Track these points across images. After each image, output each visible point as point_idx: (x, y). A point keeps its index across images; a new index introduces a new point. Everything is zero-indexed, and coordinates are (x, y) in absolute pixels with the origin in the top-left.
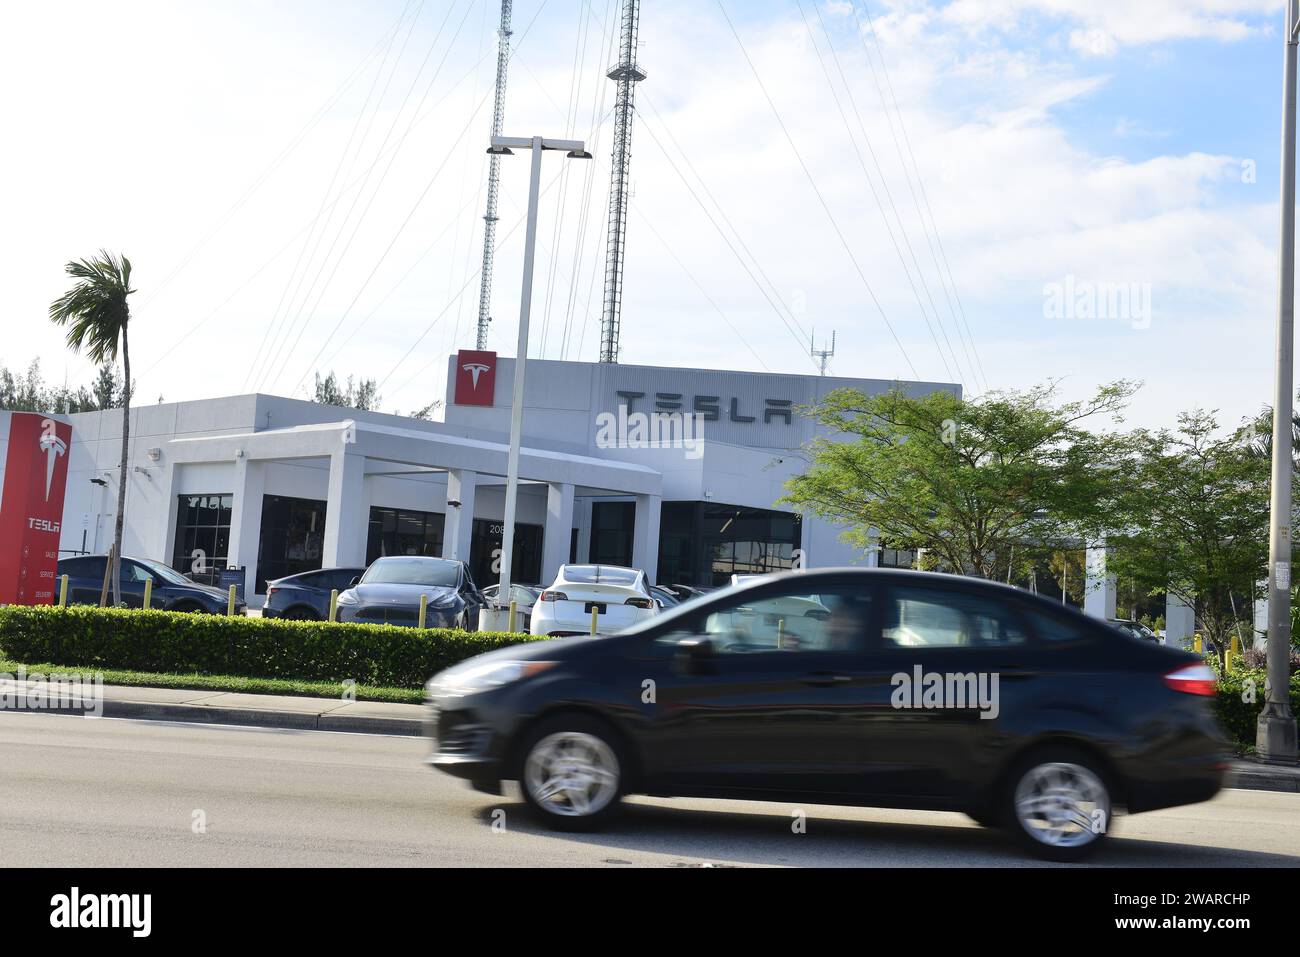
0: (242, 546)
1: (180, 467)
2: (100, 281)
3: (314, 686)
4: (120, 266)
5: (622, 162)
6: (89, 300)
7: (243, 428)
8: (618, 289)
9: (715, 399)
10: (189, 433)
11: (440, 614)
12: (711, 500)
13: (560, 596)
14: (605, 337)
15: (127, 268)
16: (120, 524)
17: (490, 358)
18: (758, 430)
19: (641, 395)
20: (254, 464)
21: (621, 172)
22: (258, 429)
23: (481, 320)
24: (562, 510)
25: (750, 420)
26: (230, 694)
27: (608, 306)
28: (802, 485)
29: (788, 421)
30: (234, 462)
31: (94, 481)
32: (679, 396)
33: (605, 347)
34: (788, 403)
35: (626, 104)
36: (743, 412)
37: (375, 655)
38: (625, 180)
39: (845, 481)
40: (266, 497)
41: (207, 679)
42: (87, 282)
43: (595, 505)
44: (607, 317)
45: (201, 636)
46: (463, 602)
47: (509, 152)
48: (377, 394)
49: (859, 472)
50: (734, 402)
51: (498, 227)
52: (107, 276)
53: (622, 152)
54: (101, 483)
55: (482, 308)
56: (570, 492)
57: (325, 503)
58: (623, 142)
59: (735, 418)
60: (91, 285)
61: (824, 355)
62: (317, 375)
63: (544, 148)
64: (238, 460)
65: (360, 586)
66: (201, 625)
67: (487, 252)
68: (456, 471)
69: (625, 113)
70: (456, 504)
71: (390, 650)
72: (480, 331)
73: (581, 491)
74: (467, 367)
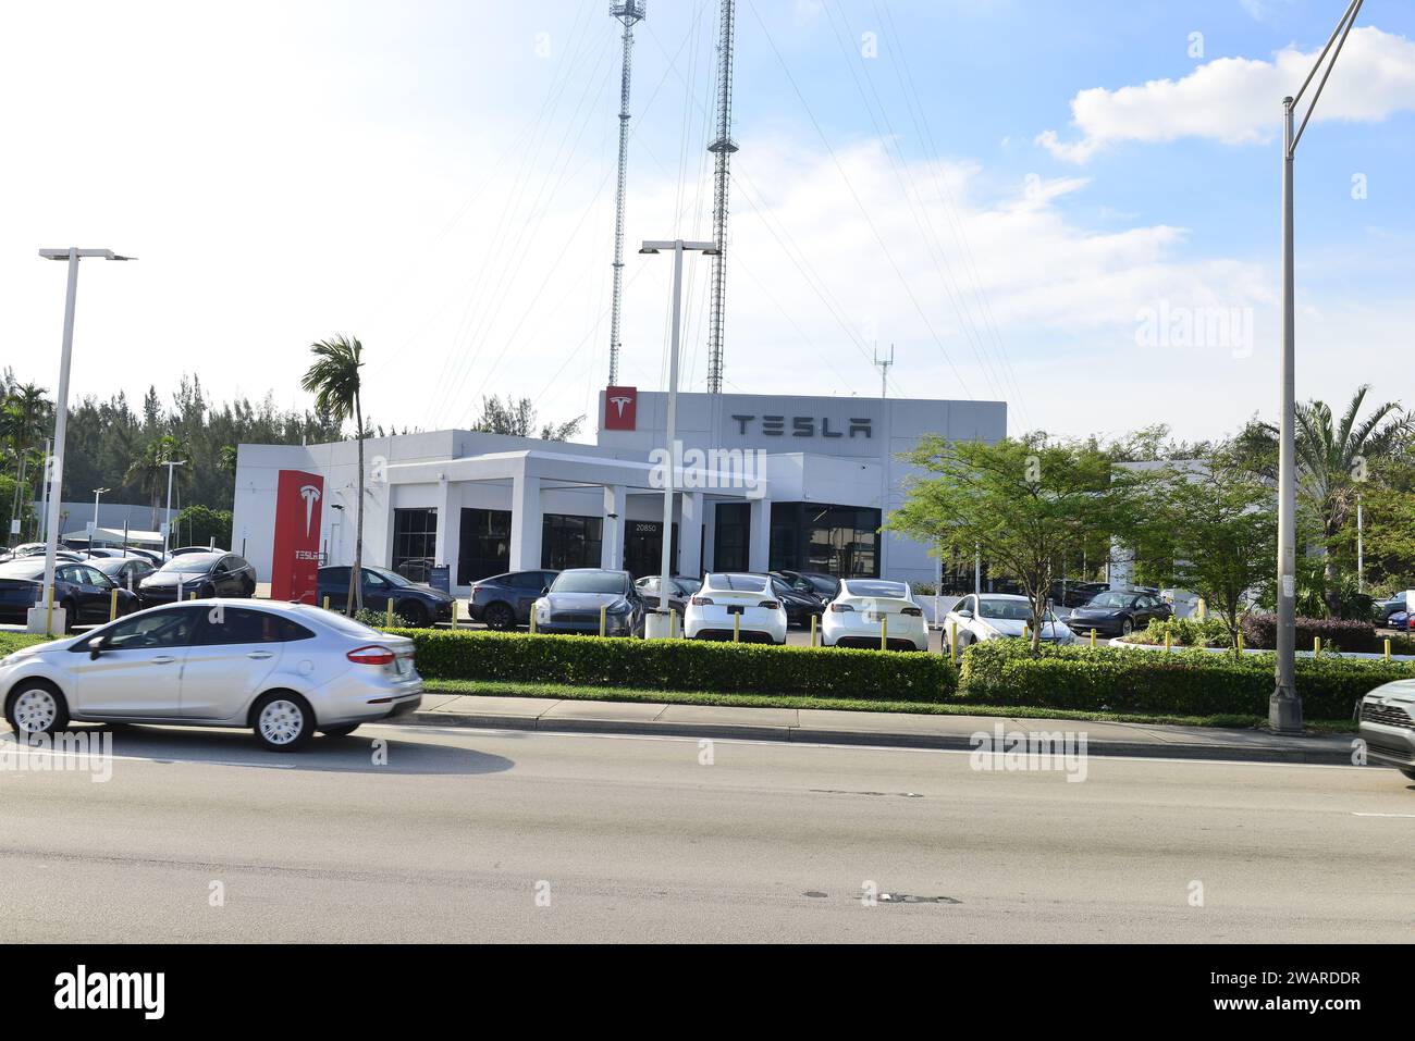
0: (446, 548)
1: (395, 487)
2: (338, 358)
3: (528, 688)
4: (352, 346)
5: (721, 217)
6: (328, 373)
7: (443, 457)
8: (721, 319)
9: (811, 419)
10: (401, 460)
11: (613, 617)
12: (810, 501)
13: (706, 601)
14: (712, 357)
15: (358, 346)
16: (359, 546)
17: (631, 392)
18: (845, 443)
19: (751, 418)
20: (453, 484)
21: (721, 225)
22: (455, 457)
23: (613, 346)
24: (694, 516)
25: (839, 435)
26: (464, 697)
27: (713, 333)
28: (902, 518)
29: (868, 436)
30: (437, 483)
31: (334, 506)
32: (781, 418)
33: (712, 365)
34: (868, 421)
35: (723, 171)
36: (832, 429)
37: (571, 659)
38: (724, 232)
39: (935, 514)
40: (463, 509)
41: (444, 683)
42: (327, 358)
43: (717, 505)
44: (713, 341)
45: (437, 648)
46: (631, 606)
47: (657, 252)
48: (533, 408)
49: (947, 507)
50: (825, 421)
51: (623, 271)
52: (342, 353)
53: (722, 210)
54: (340, 507)
55: (613, 336)
56: (699, 499)
57: (510, 513)
58: (722, 201)
59: (827, 434)
60: (330, 360)
61: (885, 364)
62: (484, 398)
63: (684, 249)
64: (441, 481)
65: (550, 594)
66: (437, 639)
67: (616, 292)
68: (610, 487)
69: (722, 178)
70: (614, 516)
71: (582, 656)
72: (612, 354)
73: (707, 496)
74: (613, 400)
